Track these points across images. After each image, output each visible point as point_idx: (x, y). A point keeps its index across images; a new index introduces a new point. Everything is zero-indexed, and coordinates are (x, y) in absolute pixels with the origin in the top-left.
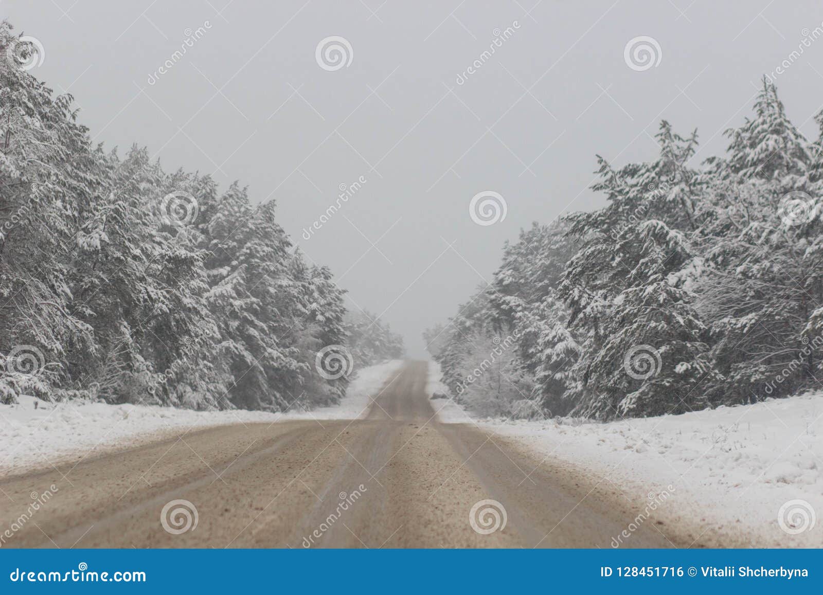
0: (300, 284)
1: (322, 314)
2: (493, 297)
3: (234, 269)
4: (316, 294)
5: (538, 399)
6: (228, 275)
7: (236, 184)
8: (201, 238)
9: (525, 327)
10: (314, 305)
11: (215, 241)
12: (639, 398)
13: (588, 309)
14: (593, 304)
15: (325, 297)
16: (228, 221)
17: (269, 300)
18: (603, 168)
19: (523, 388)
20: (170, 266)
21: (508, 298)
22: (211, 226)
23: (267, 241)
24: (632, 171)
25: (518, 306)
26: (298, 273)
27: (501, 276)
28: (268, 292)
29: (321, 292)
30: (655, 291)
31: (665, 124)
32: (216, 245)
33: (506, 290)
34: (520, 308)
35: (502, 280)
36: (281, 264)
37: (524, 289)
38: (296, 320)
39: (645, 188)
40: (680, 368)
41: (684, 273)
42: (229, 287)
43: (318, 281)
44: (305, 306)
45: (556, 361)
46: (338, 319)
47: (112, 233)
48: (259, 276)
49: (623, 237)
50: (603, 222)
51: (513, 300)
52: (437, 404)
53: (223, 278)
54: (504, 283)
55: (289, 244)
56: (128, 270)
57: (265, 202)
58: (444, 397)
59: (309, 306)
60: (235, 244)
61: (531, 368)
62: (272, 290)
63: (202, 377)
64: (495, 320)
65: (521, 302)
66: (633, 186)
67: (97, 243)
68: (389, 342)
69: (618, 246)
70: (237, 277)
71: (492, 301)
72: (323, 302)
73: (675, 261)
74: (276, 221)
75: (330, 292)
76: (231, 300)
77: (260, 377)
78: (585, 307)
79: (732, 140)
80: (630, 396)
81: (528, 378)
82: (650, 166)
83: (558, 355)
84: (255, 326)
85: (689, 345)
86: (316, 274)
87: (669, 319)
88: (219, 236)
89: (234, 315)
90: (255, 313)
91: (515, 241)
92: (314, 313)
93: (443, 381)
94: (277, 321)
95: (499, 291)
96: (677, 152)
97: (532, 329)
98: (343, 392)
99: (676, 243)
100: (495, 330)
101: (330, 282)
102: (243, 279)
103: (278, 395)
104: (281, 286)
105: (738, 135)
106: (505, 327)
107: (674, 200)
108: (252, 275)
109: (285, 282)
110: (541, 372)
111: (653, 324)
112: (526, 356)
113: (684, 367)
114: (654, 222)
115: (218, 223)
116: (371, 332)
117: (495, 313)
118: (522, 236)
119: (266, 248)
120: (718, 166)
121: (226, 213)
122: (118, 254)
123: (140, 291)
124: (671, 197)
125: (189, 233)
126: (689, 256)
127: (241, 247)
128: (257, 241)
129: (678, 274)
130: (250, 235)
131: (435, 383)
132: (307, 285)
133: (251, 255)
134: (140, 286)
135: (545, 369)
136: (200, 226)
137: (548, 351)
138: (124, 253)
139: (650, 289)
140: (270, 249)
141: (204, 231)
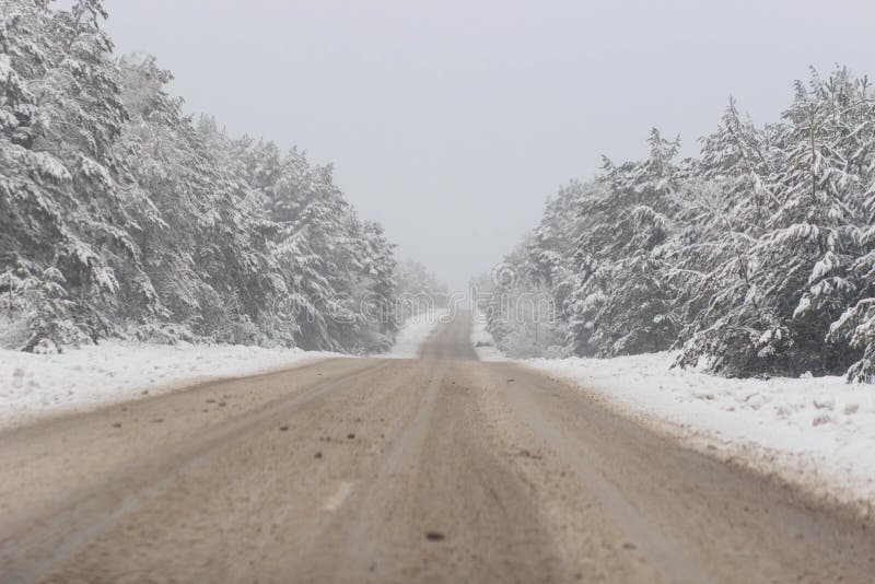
0: (355, 240)
1: (375, 268)
2: (532, 252)
3: (297, 228)
4: (369, 250)
5: (571, 345)
6: (292, 234)
7: (295, 148)
8: (267, 200)
9: (560, 280)
10: (368, 260)
11: (279, 203)
12: (627, 341)
13: (597, 273)
14: (601, 268)
15: (377, 252)
16: (292, 185)
17: (328, 255)
18: (607, 165)
19: (558, 336)
20: (258, 233)
21: (547, 253)
22: (276, 189)
23: (325, 201)
24: (629, 168)
25: (556, 260)
26: (353, 230)
27: (540, 232)
28: (327, 248)
29: (374, 247)
30: (639, 262)
31: (655, 131)
32: (281, 206)
33: (545, 245)
34: (556, 262)
35: (541, 236)
36: (338, 222)
37: (563, 244)
38: (351, 273)
39: (639, 181)
40: (657, 319)
41: (666, 246)
42: (294, 245)
43: (371, 236)
44: (359, 260)
45: (587, 312)
46: (390, 272)
47: (223, 213)
48: (320, 234)
49: (622, 218)
50: (606, 207)
51: (551, 254)
52: (481, 351)
53: (287, 236)
54: (544, 239)
55: (345, 204)
56: (236, 242)
57: (324, 165)
58: (487, 345)
59: (363, 260)
60: (298, 205)
61: (565, 318)
62: (331, 247)
63: (276, 328)
64: (534, 273)
65: (559, 256)
66: (630, 179)
67: (211, 221)
68: (435, 290)
69: (617, 225)
70: (301, 236)
71: (531, 255)
72: (376, 256)
73: (659, 237)
74: (333, 183)
75: (382, 247)
76: (296, 257)
77: (321, 327)
78: (595, 271)
79: (704, 145)
80: (620, 340)
81: (563, 327)
82: (642, 164)
83: (589, 306)
84: (317, 281)
85: (664, 302)
86: (367, 229)
87: (649, 283)
88: (283, 197)
89: (298, 270)
90: (316, 268)
91: (556, 197)
92: (367, 268)
93: (487, 330)
94: (337, 276)
95: (539, 246)
96: (664, 153)
97: (567, 283)
98: (394, 340)
99: (660, 224)
100: (534, 282)
101: (381, 236)
102: (306, 237)
103: (336, 343)
104: (338, 243)
105: (709, 141)
106: (543, 280)
107: (660, 190)
108: (314, 233)
109: (342, 240)
110: (573, 322)
111: (637, 286)
112: (560, 306)
113: (659, 319)
114: (644, 207)
115: (282, 187)
116: (416, 281)
117: (534, 266)
118: (561, 193)
119: (325, 209)
120: (693, 164)
121: (290, 177)
122: (228, 229)
123: (244, 259)
124: (658, 188)
125: (256, 194)
126: (671, 233)
127: (302, 208)
128: (318, 203)
129: (661, 247)
130: (310, 197)
131: (480, 333)
132: (360, 240)
133: (312, 215)
134: (244, 254)
135: (578, 319)
136: (266, 189)
137: (580, 302)
138: (233, 228)
139: (635, 260)
140: (329, 210)
141: (270, 194)
